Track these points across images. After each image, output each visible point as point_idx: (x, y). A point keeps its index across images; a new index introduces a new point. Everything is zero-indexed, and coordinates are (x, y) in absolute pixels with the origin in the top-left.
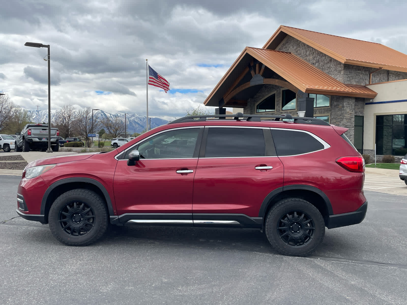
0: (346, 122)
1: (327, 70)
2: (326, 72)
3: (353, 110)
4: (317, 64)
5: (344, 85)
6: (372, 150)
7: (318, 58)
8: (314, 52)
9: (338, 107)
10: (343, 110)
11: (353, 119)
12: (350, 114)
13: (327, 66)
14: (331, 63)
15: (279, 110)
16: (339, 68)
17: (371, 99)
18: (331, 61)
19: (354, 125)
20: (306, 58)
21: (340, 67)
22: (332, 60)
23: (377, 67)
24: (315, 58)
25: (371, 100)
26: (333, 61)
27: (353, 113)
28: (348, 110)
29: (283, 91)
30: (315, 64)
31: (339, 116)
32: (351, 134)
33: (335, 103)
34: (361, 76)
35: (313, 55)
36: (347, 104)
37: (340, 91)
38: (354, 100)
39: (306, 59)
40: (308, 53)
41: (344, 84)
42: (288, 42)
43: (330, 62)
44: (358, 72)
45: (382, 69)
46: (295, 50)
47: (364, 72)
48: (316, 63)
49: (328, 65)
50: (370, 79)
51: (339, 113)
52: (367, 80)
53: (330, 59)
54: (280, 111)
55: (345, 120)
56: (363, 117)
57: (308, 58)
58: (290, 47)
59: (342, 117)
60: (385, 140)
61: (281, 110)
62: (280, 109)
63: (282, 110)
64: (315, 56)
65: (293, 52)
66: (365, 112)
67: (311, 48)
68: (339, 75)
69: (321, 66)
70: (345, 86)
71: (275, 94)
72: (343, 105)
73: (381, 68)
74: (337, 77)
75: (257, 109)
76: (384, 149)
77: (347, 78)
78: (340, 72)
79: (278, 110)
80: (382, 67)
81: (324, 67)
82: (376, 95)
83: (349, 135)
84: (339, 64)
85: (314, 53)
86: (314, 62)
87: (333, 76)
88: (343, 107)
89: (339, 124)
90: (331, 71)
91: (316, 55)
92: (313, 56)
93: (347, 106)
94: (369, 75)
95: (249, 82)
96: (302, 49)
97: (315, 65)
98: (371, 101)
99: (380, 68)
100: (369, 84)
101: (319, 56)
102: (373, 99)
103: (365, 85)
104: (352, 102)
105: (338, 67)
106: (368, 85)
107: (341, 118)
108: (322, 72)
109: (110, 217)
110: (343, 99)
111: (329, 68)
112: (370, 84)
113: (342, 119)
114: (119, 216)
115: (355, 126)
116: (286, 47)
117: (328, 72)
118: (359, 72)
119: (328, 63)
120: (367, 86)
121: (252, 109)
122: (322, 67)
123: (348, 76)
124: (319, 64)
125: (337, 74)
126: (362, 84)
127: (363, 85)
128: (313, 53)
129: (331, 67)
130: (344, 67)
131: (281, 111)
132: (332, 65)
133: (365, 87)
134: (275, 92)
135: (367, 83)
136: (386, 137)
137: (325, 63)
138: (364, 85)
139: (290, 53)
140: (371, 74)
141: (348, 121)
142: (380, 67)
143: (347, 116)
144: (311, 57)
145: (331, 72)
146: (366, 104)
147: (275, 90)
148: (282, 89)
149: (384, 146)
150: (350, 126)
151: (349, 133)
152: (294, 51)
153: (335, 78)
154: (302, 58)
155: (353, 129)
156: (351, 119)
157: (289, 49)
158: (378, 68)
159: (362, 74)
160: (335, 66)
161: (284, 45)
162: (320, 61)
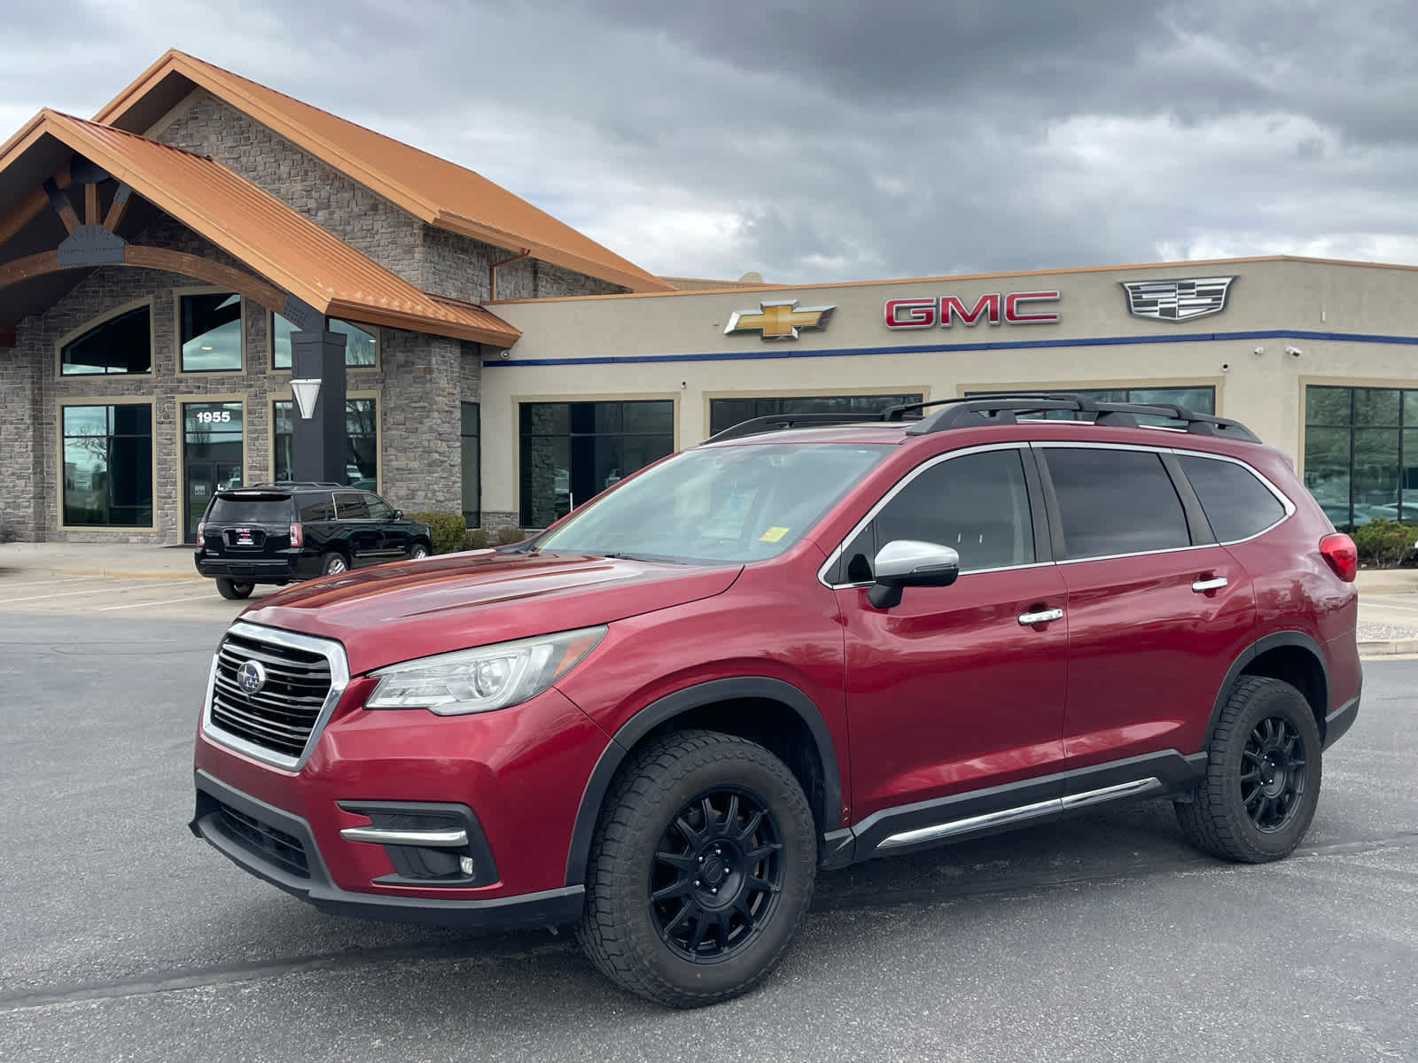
0: (439, 421)
1: (363, 238)
2: (358, 245)
3: (455, 384)
4: (320, 213)
5: (427, 298)
6: (511, 514)
7: (324, 194)
8: (309, 169)
9: (412, 372)
10: (431, 380)
11: (458, 414)
12: (449, 394)
13: (359, 226)
14: (377, 217)
15: (169, 370)
16: (406, 236)
17: (505, 349)
18: (375, 208)
19: (459, 433)
20: (277, 186)
21: (411, 236)
22: (380, 207)
23: (514, 246)
24: (313, 192)
25: (503, 352)
26: (381, 212)
27: (455, 392)
28: (443, 383)
29: (183, 298)
30: (313, 213)
31: (415, 399)
32: (452, 463)
33: (401, 357)
34: (469, 271)
35: (302, 181)
36: (440, 362)
37: (425, 317)
38: (458, 351)
39: (278, 191)
40: (284, 169)
41: (425, 294)
42: (197, 118)
43: (372, 213)
44: (462, 256)
45: (530, 255)
46: (231, 149)
47: (474, 260)
48: (318, 210)
49: (367, 223)
50: (491, 284)
51: (416, 390)
52: (485, 287)
53: (372, 201)
54: (173, 375)
55: (436, 414)
56: (478, 405)
57: (284, 188)
58: (206, 138)
59: (426, 404)
60: (536, 482)
61: (177, 368)
62: (174, 365)
63: (182, 371)
64: (313, 183)
65: (221, 156)
66: (483, 392)
67: (296, 154)
68: (405, 262)
69: (337, 223)
70: (430, 301)
71: (148, 306)
72: (429, 362)
73: (526, 252)
74: (400, 266)
75: (63, 361)
76: (535, 509)
77: (434, 273)
78: (409, 250)
79: (163, 372)
80: (529, 251)
81: (348, 228)
82: (519, 337)
83: (446, 464)
84: (406, 224)
85: (309, 174)
86: (312, 204)
87: (384, 263)
88: (429, 370)
89: (417, 429)
90: (379, 246)
91: (317, 182)
92: (304, 183)
93: (442, 367)
94: (488, 272)
95: (51, 253)
96: (261, 153)
97: (316, 215)
98: (504, 354)
99: (524, 253)
100: (488, 300)
101: (328, 187)
102: (509, 349)
103: (481, 302)
104: (453, 354)
105: (402, 234)
106: (487, 304)
107: (424, 407)
108: (344, 246)
109: (827, 839)
110: (428, 345)
111: (371, 232)
112: (492, 302)
113: (427, 412)
114: (853, 828)
115: (462, 435)
116: (191, 135)
117: (366, 248)
118: (463, 259)
119: (365, 214)
120: (486, 307)
121: (40, 362)
122: (341, 228)
123: (437, 267)
124: (332, 213)
125: (398, 257)
126: (475, 300)
127: (474, 303)
128: (306, 173)
129: (378, 232)
130: (425, 235)
131: (178, 375)
132: (380, 224)
133: (480, 309)
134: (148, 300)
135: (486, 297)
136: (537, 470)
137: (352, 214)
138: (478, 303)
139: (209, 159)
140: (495, 269)
141: (444, 420)
142: (523, 249)
143: (442, 401)
144: (299, 186)
145: (377, 249)
146: (488, 364)
147: (148, 293)
148: (179, 292)
149: (535, 500)
150: (450, 434)
151: (449, 457)
152: (227, 155)
153: (391, 269)
154: (260, 184)
155: (458, 444)
156: (451, 412)
157: (205, 144)
158: (517, 251)
159: (472, 266)
160: (390, 230)
161: (179, 123)
162: (334, 205)
